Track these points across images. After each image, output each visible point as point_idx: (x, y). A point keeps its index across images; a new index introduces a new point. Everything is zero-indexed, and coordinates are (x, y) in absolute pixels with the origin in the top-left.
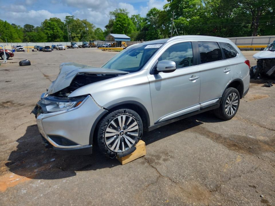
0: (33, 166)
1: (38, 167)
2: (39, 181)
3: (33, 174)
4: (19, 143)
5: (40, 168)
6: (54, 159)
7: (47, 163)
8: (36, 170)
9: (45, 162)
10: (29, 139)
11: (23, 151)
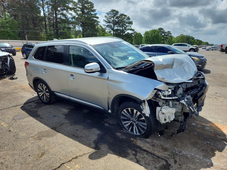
0: (209, 128)
1: (206, 126)
2: (209, 120)
3: (211, 125)
4: (211, 159)
5: (205, 125)
6: (192, 124)
7: (199, 124)
8: (208, 125)
9: (199, 126)
10: (197, 156)
11: (210, 144)
